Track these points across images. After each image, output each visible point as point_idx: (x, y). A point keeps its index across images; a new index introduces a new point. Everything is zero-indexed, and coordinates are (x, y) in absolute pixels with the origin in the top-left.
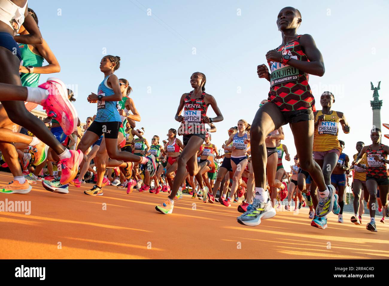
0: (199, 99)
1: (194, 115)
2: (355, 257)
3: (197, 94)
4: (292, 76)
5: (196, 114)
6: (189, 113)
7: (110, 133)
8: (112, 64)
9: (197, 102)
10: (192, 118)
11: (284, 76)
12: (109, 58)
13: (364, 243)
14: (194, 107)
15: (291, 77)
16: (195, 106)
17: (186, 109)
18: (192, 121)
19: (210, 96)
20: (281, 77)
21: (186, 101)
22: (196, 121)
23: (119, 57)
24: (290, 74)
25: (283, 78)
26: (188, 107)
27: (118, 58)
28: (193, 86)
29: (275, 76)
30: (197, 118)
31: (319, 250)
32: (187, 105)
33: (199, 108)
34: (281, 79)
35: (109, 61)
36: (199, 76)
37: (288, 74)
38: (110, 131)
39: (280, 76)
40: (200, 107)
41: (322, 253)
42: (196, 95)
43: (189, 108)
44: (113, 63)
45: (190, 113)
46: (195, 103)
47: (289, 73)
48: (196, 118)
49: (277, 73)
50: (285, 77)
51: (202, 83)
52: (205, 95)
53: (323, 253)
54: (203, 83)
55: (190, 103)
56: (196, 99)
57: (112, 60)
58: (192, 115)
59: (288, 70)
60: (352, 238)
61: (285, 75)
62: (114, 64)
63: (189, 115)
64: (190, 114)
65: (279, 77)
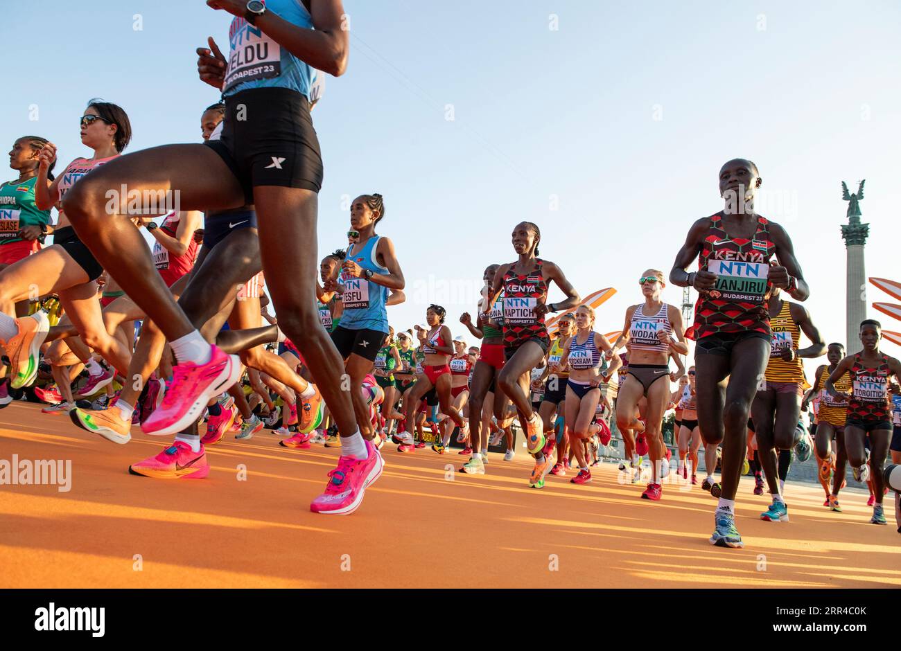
0: (534, 274)
1: (524, 306)
2: (805, 585)
3: (527, 265)
4: (756, 295)
5: (527, 304)
6: (514, 302)
7: (365, 346)
8: (374, 212)
9: (529, 280)
10: (520, 311)
11: (744, 291)
12: (367, 202)
13: (826, 551)
14: (523, 290)
15: (754, 297)
16: (526, 290)
17: (508, 294)
18: (520, 317)
19: (551, 263)
20: (737, 291)
21: (507, 280)
22: (528, 317)
23: (381, 196)
24: (754, 291)
25: (740, 294)
26: (513, 291)
27: (378, 197)
28: (519, 250)
29: (724, 285)
30: (530, 312)
31: (724, 569)
32: (511, 287)
33: (533, 292)
34: (736, 294)
35: (368, 208)
36: (528, 232)
37: (750, 291)
38: (367, 343)
39: (734, 288)
40: (534, 290)
41: (728, 576)
42: (524, 266)
43: (514, 293)
44: (375, 210)
45: (516, 302)
46: (525, 283)
47: (752, 289)
48: (528, 313)
49: (731, 282)
50: (744, 294)
51: (534, 244)
52: (543, 264)
53: (732, 576)
54: (536, 244)
55: (516, 282)
56: (527, 276)
57: (372, 205)
58: (520, 307)
59: (753, 285)
60: (799, 541)
61: (746, 290)
62: (377, 212)
63: (514, 307)
64: (517, 305)
65: (732, 290)
